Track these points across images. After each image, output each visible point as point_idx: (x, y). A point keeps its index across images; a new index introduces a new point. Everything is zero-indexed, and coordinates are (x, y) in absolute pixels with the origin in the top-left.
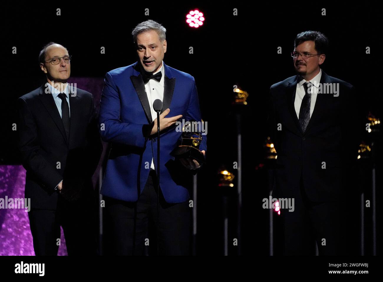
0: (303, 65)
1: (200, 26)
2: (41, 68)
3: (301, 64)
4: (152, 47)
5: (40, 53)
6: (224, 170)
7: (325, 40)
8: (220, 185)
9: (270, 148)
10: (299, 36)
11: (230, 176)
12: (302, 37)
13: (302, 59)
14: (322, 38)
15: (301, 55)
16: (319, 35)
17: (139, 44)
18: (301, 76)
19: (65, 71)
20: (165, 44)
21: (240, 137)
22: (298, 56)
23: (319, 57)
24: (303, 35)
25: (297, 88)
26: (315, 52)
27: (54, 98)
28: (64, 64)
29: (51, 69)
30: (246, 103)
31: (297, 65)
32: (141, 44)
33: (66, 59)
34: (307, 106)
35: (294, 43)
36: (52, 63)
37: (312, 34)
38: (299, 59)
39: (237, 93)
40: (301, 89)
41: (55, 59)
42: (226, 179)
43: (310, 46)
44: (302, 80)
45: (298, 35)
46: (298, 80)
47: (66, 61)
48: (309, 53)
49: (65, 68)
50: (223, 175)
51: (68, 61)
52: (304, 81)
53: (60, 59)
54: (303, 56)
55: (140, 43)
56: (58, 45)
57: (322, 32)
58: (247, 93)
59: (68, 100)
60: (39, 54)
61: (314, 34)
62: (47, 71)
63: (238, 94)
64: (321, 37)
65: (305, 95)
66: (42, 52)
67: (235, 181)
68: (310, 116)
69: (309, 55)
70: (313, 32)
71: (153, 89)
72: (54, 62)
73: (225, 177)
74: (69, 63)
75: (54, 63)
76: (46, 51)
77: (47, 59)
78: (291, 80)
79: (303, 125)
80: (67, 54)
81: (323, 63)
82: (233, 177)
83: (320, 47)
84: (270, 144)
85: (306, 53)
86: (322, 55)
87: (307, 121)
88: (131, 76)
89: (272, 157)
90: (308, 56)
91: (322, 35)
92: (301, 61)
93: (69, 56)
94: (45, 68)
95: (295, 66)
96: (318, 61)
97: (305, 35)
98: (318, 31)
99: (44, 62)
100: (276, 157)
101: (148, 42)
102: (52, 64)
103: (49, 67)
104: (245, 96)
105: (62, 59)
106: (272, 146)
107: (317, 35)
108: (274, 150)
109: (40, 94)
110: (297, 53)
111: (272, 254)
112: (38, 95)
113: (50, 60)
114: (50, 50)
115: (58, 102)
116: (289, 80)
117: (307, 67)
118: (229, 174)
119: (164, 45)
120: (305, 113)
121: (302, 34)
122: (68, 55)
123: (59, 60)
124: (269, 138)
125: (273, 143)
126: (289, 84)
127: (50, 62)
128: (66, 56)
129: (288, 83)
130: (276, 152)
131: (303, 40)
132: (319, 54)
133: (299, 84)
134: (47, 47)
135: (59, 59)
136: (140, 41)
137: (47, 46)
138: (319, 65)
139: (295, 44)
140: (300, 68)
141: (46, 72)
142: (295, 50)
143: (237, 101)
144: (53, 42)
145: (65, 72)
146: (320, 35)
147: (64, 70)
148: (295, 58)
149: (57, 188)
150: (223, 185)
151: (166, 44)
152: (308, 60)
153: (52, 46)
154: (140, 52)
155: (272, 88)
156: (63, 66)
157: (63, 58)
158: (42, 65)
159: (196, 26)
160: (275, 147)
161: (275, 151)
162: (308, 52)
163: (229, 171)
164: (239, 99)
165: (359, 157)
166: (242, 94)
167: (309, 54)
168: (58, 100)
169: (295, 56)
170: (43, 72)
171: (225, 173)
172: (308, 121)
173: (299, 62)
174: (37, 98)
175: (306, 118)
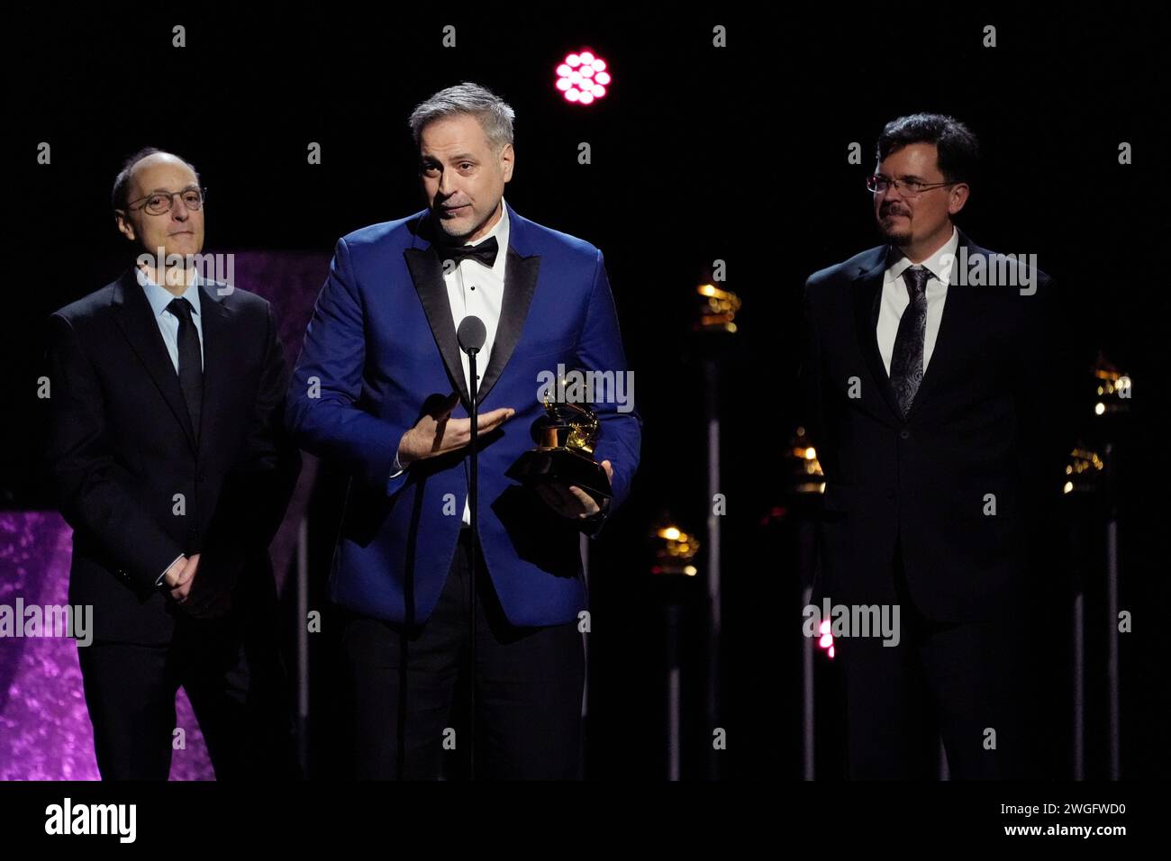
0: (903, 215)
1: (597, 101)
2: (117, 225)
3: (896, 211)
4: (462, 164)
5: (115, 179)
6: (666, 526)
7: (967, 142)
8: (656, 571)
9: (803, 462)
10: (891, 128)
11: (686, 542)
12: (899, 133)
13: (898, 198)
14: (958, 136)
15: (896, 187)
16: (951, 127)
17: (424, 154)
18: (896, 248)
19: (187, 232)
20: (506, 156)
21: (714, 429)
22: (888, 188)
23: (950, 191)
24: (902, 127)
25: (885, 285)
26: (939, 178)
27: (155, 314)
28: (183, 214)
29: (144, 227)
30: (732, 328)
31: (884, 215)
32: (429, 155)
33: (190, 199)
34: (915, 339)
35: (876, 150)
36: (148, 209)
37: (929, 123)
38: (889, 198)
39: (706, 299)
40: (896, 285)
41: (155, 198)
42: (675, 552)
43: (923, 160)
44: (898, 260)
45: (888, 126)
46: (889, 260)
47: (189, 202)
48: (919, 179)
49: (186, 223)
50: (666, 541)
51: (196, 202)
52: (906, 263)
53: (170, 198)
54: (903, 189)
55: (427, 152)
56: (166, 157)
57: (958, 119)
58: (737, 296)
59: (197, 320)
60: (113, 184)
61: (936, 122)
62: (136, 232)
63: (710, 300)
64: (955, 133)
65: (909, 305)
66: (121, 177)
67: (700, 559)
68: (922, 366)
69: (919, 184)
70: (933, 117)
71: (473, 289)
72: (153, 206)
73: (671, 547)
74: (201, 209)
75: (153, 209)
76: (131, 175)
77: (133, 197)
78: (866, 259)
79: (903, 394)
80: (195, 183)
81: (962, 210)
82: (696, 546)
83: (952, 163)
84: (805, 447)
85: (909, 180)
86: (958, 186)
87: (915, 383)
88: (406, 249)
89: (810, 488)
90: (916, 187)
91: (960, 126)
92: (896, 204)
93: (199, 189)
94: (129, 226)
95: (878, 217)
96: (947, 204)
97: (909, 125)
98: (946, 115)
99: (126, 207)
100: (823, 488)
101: (451, 149)
102: (146, 212)
103: (141, 223)
104: (730, 306)
105: (177, 197)
106: (810, 453)
107: (943, 126)
108: (816, 468)
109: (114, 304)
110: (885, 181)
111: (809, 775)
112: (110, 304)
113: (143, 202)
114: (143, 171)
115: (168, 326)
116: (860, 260)
117: (914, 220)
118: (683, 538)
119: (505, 159)
120: (909, 358)
121: (899, 125)
122: (197, 185)
123: (168, 202)
124: (802, 432)
125: (814, 446)
126: (860, 274)
127: (140, 208)
128: (189, 189)
129: (860, 271)
130: (822, 474)
131: (904, 140)
132: (948, 184)
133: (891, 273)
134: (134, 163)
135: (167, 197)
136: (426, 145)
137: (135, 158)
138: (950, 214)
139: (878, 153)
140: (892, 224)
141: (132, 237)
142: (877, 171)
143: (708, 321)
144: (154, 147)
145: (188, 236)
146: (953, 127)
147: (185, 230)
148: (878, 194)
149: (164, 579)
150: (667, 570)
151: (511, 155)
152: (915, 200)
153: (149, 160)
154: (427, 179)
155: (811, 284)
156: (179, 219)
157: (181, 194)
158: (122, 216)
159: (586, 99)
160: (819, 457)
161: (819, 469)
162: (915, 177)
163: (682, 529)
164: (712, 314)
165: (1069, 487)
166: (723, 300)
167: (919, 181)
168: (166, 319)
169: (879, 188)
170: (124, 235)
171: (672, 534)
172: (918, 384)
173: (891, 206)
174: (104, 313)
175: (911, 374)
